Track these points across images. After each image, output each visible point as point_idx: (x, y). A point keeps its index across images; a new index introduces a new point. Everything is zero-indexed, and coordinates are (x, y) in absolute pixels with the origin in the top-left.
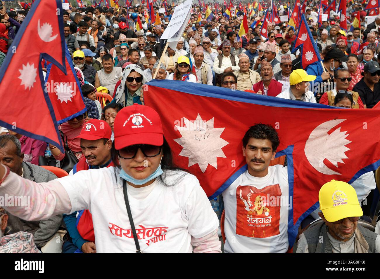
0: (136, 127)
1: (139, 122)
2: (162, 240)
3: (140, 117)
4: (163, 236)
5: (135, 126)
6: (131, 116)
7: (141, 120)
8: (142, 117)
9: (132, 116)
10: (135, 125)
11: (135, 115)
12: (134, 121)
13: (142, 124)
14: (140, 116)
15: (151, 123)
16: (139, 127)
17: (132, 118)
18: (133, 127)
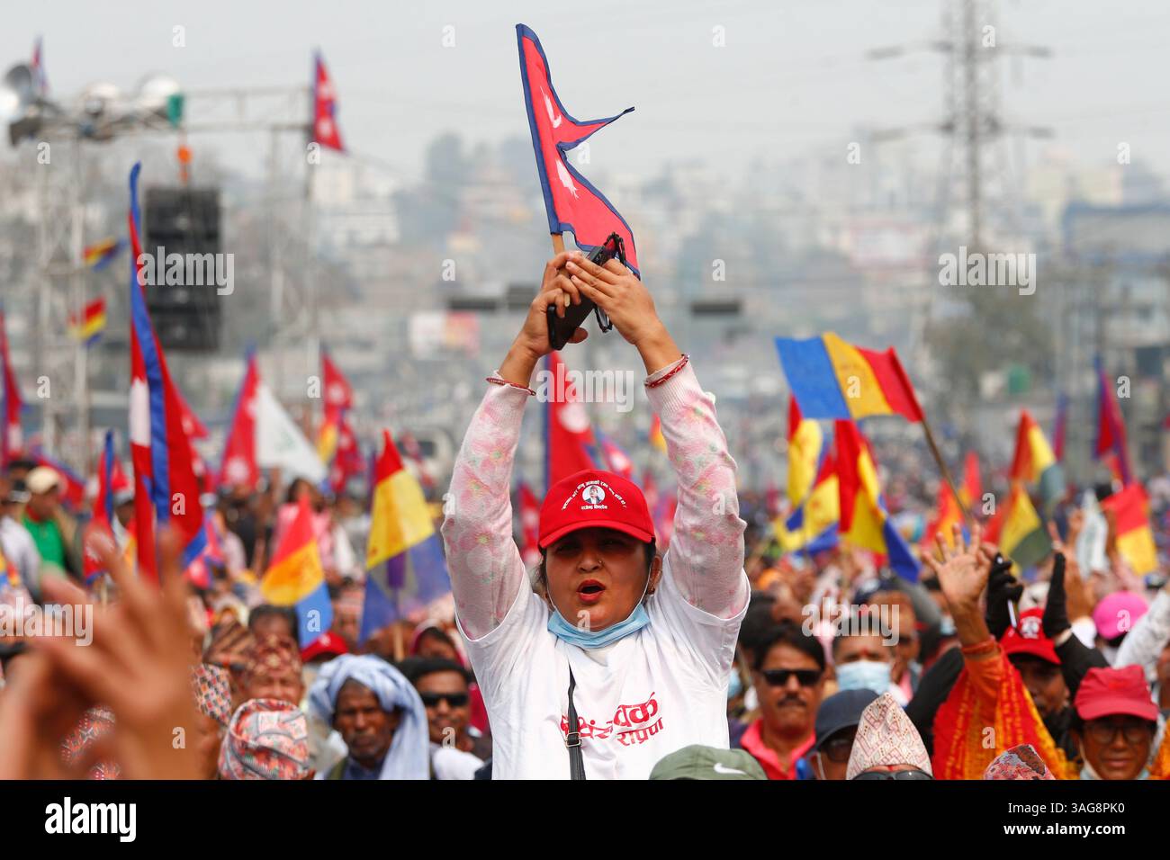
0: (591, 507)
1: (597, 498)
2: (646, 738)
3: (599, 489)
4: (648, 731)
5: (589, 505)
6: (579, 488)
7: (601, 494)
8: (603, 487)
9: (583, 485)
10: (588, 502)
11: (588, 483)
12: (586, 495)
13: (603, 503)
14: (599, 485)
15: (623, 502)
16: (596, 507)
17: (583, 489)
18: (583, 508)
